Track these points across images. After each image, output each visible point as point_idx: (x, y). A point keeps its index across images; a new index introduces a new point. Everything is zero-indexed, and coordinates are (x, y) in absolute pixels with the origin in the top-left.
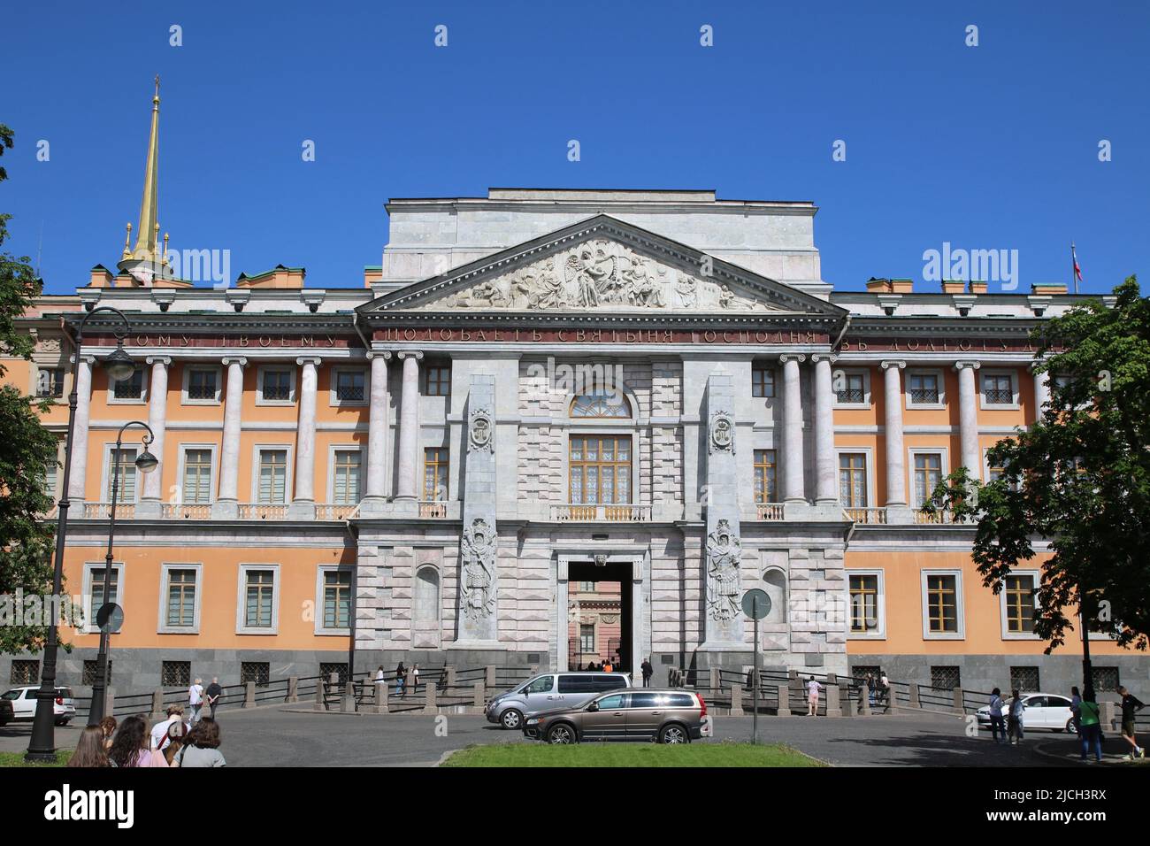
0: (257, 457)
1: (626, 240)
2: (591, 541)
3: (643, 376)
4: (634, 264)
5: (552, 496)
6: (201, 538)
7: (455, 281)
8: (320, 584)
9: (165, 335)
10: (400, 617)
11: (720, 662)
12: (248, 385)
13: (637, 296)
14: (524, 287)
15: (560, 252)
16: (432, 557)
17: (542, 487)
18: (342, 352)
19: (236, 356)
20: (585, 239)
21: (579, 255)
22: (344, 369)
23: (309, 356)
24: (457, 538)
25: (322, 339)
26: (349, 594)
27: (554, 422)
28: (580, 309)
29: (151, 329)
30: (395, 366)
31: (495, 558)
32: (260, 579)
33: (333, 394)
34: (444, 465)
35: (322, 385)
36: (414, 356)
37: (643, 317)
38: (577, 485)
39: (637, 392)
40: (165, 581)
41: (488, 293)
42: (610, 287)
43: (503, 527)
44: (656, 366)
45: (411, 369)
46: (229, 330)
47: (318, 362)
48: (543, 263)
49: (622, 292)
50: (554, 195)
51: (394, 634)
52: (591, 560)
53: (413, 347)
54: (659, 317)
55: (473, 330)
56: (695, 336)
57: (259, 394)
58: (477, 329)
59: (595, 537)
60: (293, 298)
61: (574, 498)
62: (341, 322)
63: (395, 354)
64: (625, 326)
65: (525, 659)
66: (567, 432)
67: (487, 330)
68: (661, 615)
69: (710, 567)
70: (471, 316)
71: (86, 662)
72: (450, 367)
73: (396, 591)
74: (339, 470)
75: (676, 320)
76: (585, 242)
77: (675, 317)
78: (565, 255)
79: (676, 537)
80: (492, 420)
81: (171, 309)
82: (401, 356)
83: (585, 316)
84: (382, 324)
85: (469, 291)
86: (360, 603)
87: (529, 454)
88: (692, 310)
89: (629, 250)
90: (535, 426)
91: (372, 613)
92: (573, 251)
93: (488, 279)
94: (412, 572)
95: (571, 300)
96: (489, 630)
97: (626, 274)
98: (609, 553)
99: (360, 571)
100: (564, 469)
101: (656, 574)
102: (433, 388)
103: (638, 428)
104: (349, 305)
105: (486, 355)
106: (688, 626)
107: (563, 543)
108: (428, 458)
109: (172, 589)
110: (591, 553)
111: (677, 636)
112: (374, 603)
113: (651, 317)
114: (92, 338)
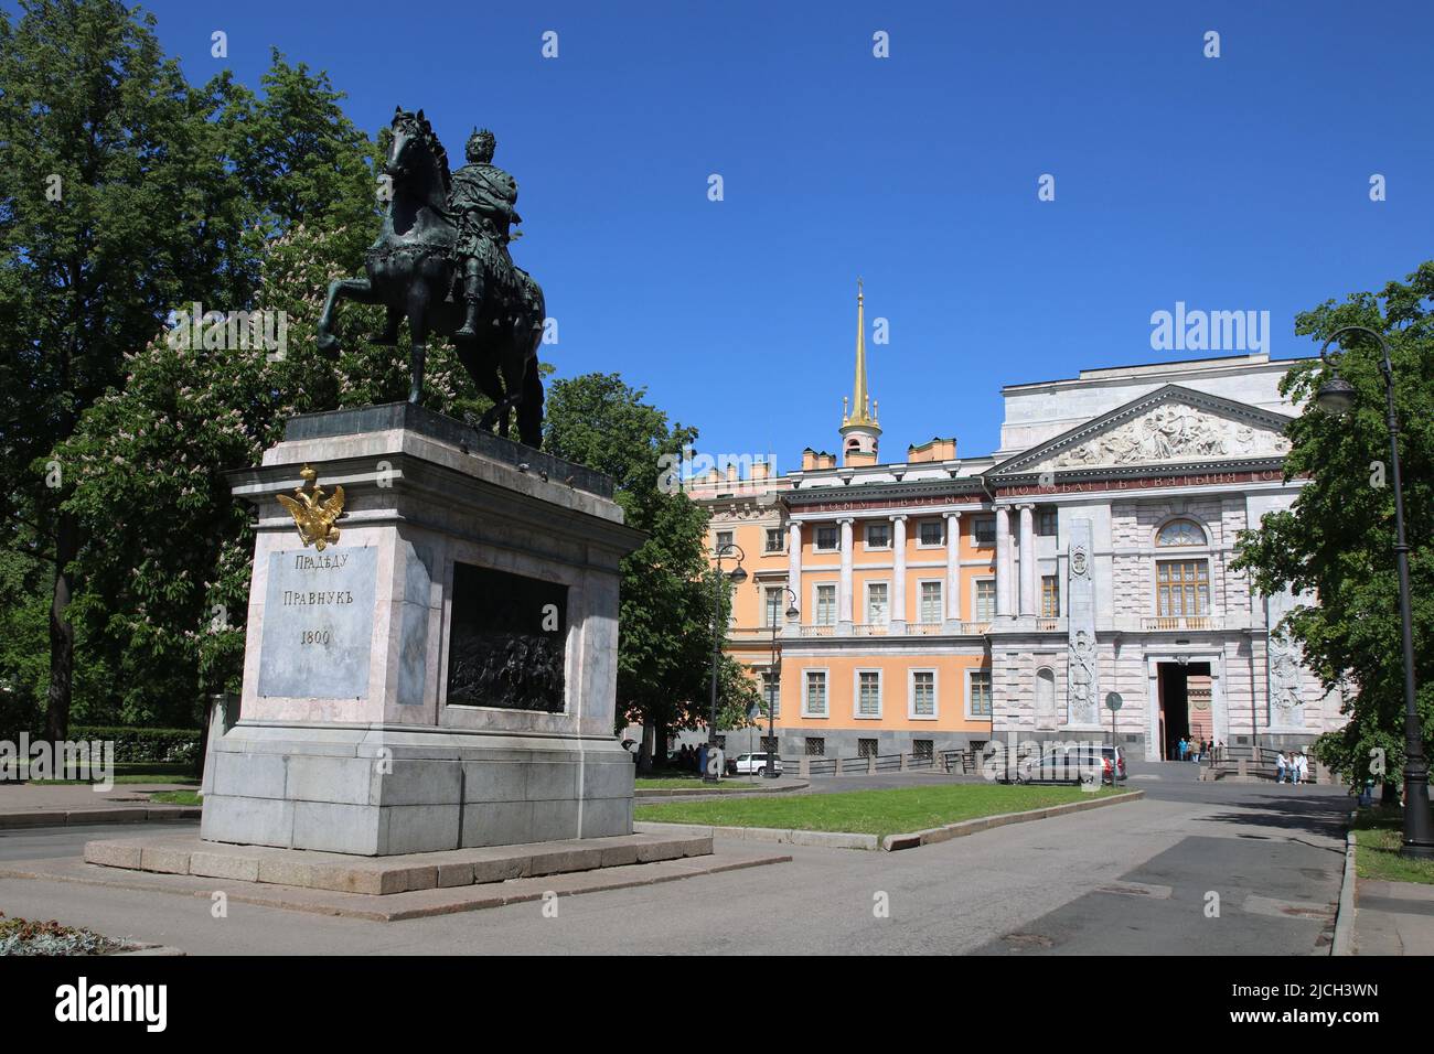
0: (919, 588)
1: (1191, 402)
2: (1175, 645)
3: (1215, 510)
4: (1200, 421)
5: (1143, 610)
6: (881, 650)
7: (1055, 447)
8: (968, 682)
9: (849, 502)
10: (1026, 707)
11: (1282, 742)
12: (910, 535)
13: (1203, 447)
14: (1111, 447)
15: (1138, 416)
16: (1048, 661)
17: (1136, 603)
18: (976, 506)
19: (899, 513)
20: (1158, 404)
21: (1154, 418)
22: (978, 518)
23: (952, 510)
24: (1066, 646)
25: (960, 497)
26: (988, 688)
27: (1142, 552)
28: (1157, 462)
29: (838, 498)
30: (1014, 515)
31: (1094, 661)
32: (924, 678)
33: (973, 538)
34: (1056, 589)
35: (963, 532)
36: (1027, 507)
37: (1208, 464)
38: (1165, 601)
39: (1209, 524)
40: (857, 680)
41: (1082, 454)
42: (1180, 442)
43: (1101, 637)
44: (1224, 502)
45: (1026, 517)
46: (892, 496)
47: (959, 515)
48: (1125, 427)
49: (1190, 444)
50: (1132, 371)
51: (1021, 719)
52: (1176, 661)
53: (1027, 500)
54: (1222, 463)
55: (1072, 484)
56: (1254, 476)
57: (919, 540)
58: (1076, 483)
59: (1178, 642)
60: (938, 468)
61: (1163, 611)
62: (973, 484)
63: (1013, 506)
64: (1194, 472)
65: (1125, 739)
66: (1154, 559)
67: (1083, 483)
68: (1237, 705)
69: (1272, 665)
70: (1069, 473)
71: (807, 739)
72: (1057, 513)
73: (1021, 687)
74: (980, 596)
75: (1236, 464)
76: (1158, 407)
77: (1236, 462)
78: (1143, 419)
79: (1245, 641)
80: (1087, 554)
81: (852, 483)
82: (1017, 507)
83: (1160, 467)
84: (1002, 484)
85: (1068, 453)
86: (995, 696)
87: (1122, 578)
88: (1251, 455)
89: (1195, 410)
90: (1127, 556)
91: (1004, 703)
92: (1149, 415)
93: (1082, 443)
94: (1034, 672)
95: (1149, 456)
96: (1092, 716)
97: (1193, 431)
98: (1190, 655)
99: (994, 672)
100: (1152, 588)
101: (1230, 671)
102: (1047, 529)
103: (1212, 553)
104: (978, 470)
105: (1084, 503)
106: (1258, 713)
107: (1152, 648)
108: (1045, 584)
109: (863, 687)
110: (1175, 655)
111: (1250, 722)
112: (1005, 696)
113: (1215, 464)
114: (799, 507)
